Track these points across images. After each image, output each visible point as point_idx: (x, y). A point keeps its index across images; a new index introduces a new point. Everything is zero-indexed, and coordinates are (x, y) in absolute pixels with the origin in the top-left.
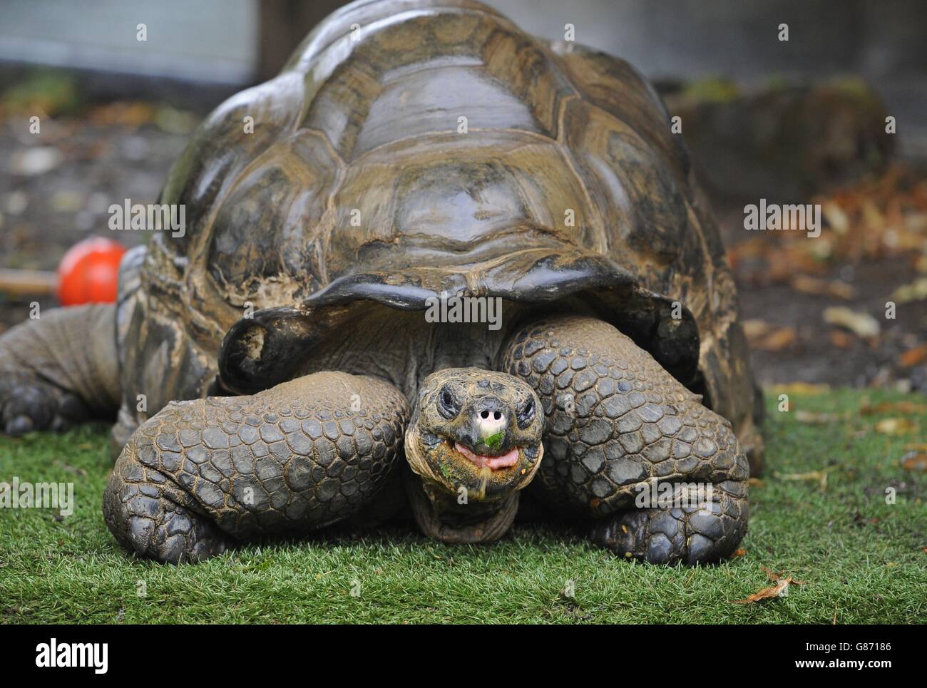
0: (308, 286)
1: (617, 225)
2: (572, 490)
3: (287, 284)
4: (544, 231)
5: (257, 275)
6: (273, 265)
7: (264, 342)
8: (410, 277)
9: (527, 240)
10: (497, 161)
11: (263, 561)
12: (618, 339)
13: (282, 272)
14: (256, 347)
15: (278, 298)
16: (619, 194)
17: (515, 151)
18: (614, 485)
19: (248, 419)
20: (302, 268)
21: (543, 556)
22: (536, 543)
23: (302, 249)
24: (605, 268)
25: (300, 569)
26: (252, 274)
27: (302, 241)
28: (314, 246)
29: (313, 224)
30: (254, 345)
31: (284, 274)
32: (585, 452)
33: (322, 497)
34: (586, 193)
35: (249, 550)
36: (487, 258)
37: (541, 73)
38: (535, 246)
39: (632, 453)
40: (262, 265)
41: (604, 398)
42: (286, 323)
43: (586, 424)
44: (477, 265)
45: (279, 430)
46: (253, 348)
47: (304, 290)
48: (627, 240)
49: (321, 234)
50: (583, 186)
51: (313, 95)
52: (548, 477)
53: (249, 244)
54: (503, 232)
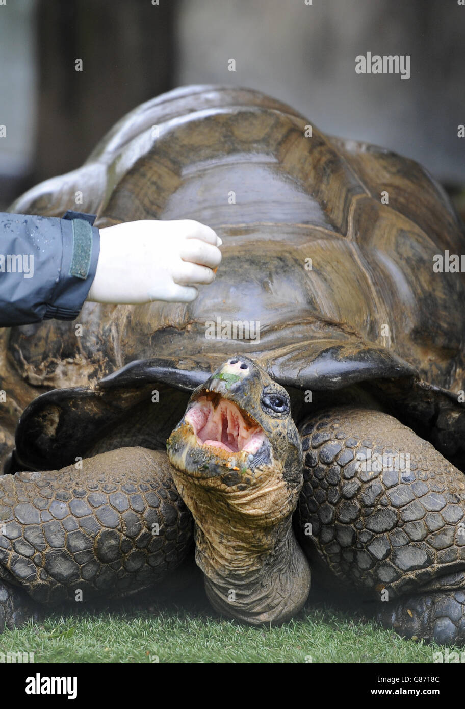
0: (103, 368)
1: (401, 319)
2: (357, 574)
3: (83, 366)
4: (330, 323)
5: (55, 356)
6: (71, 347)
7: (60, 420)
8: (200, 362)
9: (314, 332)
10: (287, 254)
11: (66, 630)
12: (401, 431)
13: (79, 354)
14: (52, 425)
15: (74, 379)
16: (404, 290)
17: (305, 245)
18: (399, 571)
19: (57, 495)
20: (98, 351)
21: (334, 634)
22: (326, 621)
23: (99, 332)
24: (387, 360)
25: (101, 639)
26: (51, 355)
27: (99, 325)
28: (110, 330)
29: (110, 309)
30: (49, 423)
31: (81, 355)
32: (370, 540)
33: (130, 567)
34: (373, 288)
35: (53, 619)
36: (274, 347)
37: (333, 171)
38: (321, 336)
39: (417, 541)
40: (61, 346)
41: (389, 488)
42: (80, 403)
43: (372, 512)
44: (264, 353)
45: (88, 505)
46: (49, 426)
47: (99, 372)
48: (411, 334)
49: (118, 319)
50: (370, 281)
51: (115, 186)
52: (334, 564)
53: (49, 326)
54: (290, 323)
